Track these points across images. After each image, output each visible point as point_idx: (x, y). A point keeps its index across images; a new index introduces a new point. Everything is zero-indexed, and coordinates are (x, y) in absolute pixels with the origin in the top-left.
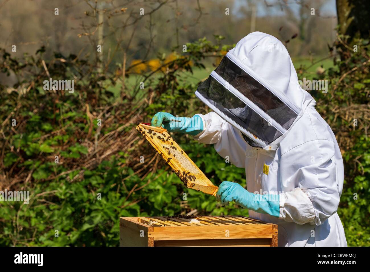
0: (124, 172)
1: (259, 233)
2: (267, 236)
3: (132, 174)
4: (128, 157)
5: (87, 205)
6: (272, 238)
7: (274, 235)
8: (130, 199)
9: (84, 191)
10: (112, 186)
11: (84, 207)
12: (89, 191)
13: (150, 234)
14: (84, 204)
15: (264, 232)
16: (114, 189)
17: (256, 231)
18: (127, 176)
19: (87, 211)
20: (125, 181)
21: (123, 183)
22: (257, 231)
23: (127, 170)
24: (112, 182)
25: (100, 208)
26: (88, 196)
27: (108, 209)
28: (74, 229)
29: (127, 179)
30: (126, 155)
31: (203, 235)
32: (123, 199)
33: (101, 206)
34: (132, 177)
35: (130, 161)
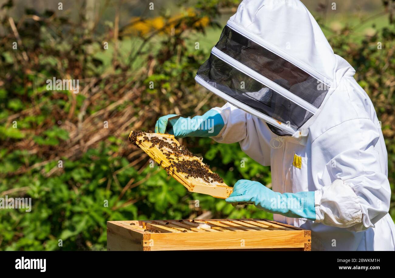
0: (116, 163)
1: (287, 242)
2: (297, 245)
3: (126, 165)
4: (120, 145)
5: (68, 206)
6: (304, 247)
7: (306, 244)
8: (123, 198)
9: (64, 187)
10: (101, 181)
11: (64, 209)
12: (70, 188)
13: (146, 243)
14: (64, 205)
15: (293, 239)
16: (104, 186)
17: (282, 238)
18: (120, 168)
19: (68, 214)
20: (118, 176)
21: (114, 177)
22: (284, 239)
23: (119, 160)
24: (100, 175)
25: (85, 210)
26: (70, 195)
27: (96, 211)
28: (51, 237)
29: (120, 172)
30: (119, 141)
31: (214, 244)
32: (115, 198)
33: (86, 207)
34: (127, 170)
35: (124, 148)
